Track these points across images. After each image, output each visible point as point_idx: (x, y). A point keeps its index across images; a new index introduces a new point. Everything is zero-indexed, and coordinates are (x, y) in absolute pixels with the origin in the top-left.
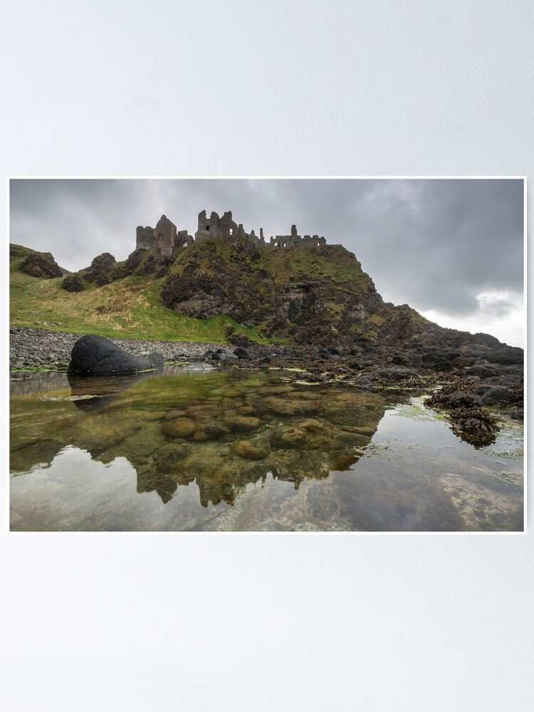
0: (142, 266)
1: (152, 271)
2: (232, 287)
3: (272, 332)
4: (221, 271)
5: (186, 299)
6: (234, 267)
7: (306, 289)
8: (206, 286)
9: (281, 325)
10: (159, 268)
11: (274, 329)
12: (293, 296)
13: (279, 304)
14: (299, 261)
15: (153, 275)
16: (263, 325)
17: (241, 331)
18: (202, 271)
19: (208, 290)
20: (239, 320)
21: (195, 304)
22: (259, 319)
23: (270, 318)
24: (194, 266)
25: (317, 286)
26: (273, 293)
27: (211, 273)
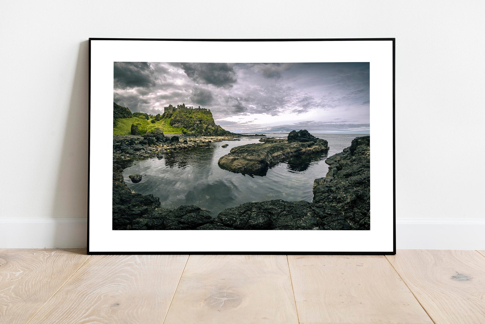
0: (166, 116)
1: (168, 117)
2: (184, 121)
3: (192, 130)
4: (182, 118)
5: (174, 124)
6: (185, 116)
7: (200, 121)
8: (178, 121)
9: (194, 129)
10: (169, 116)
11: (193, 130)
12: (197, 122)
13: (194, 124)
14: (199, 115)
15: (168, 118)
16: (190, 129)
17: (185, 130)
18: (178, 118)
19: (179, 122)
20: (185, 128)
21: (176, 125)
22: (190, 127)
23: (192, 128)
24: (176, 117)
25: (202, 121)
26: (193, 122)
27: (179, 119)
